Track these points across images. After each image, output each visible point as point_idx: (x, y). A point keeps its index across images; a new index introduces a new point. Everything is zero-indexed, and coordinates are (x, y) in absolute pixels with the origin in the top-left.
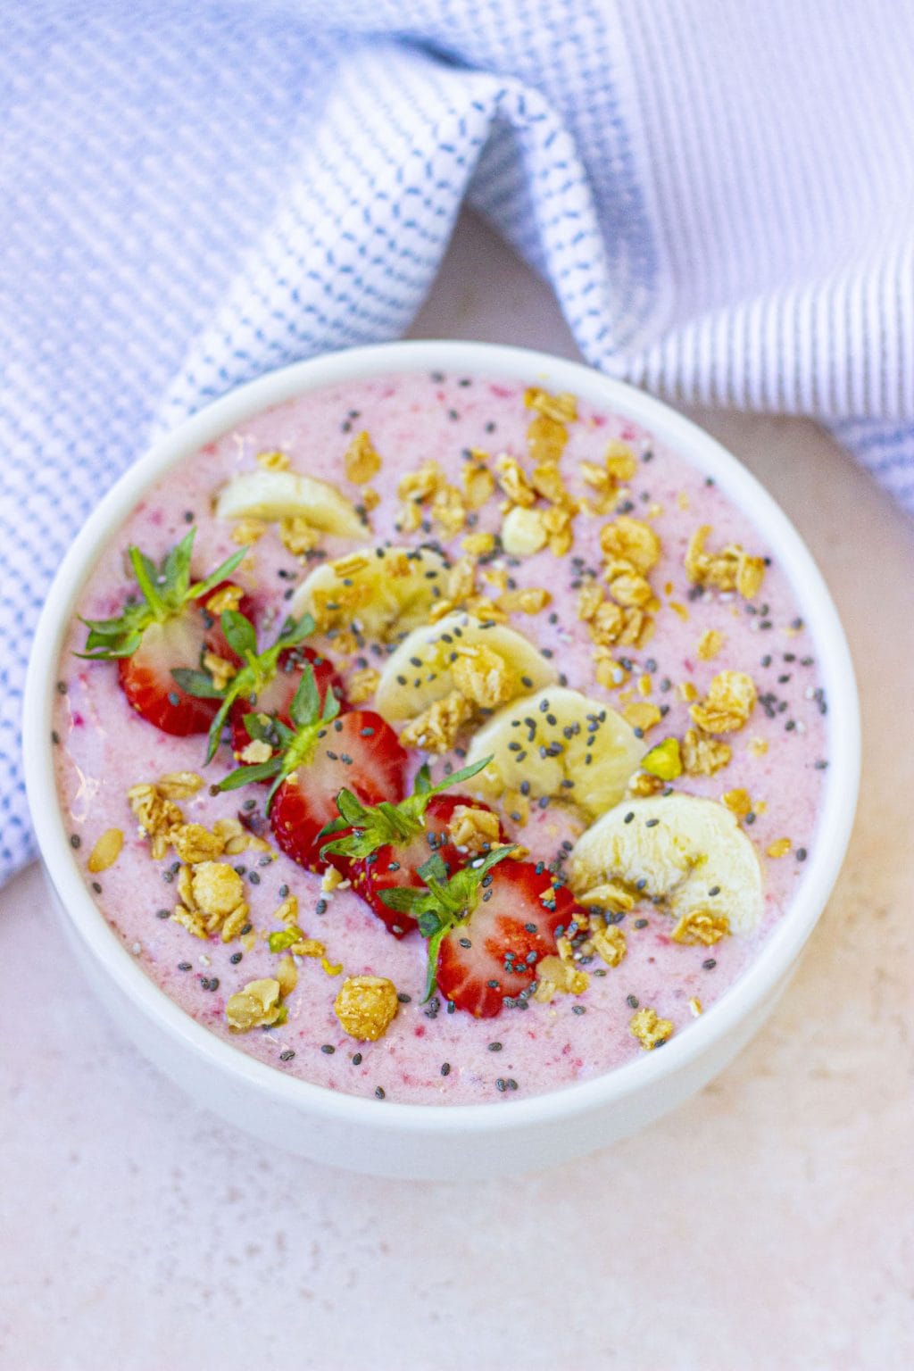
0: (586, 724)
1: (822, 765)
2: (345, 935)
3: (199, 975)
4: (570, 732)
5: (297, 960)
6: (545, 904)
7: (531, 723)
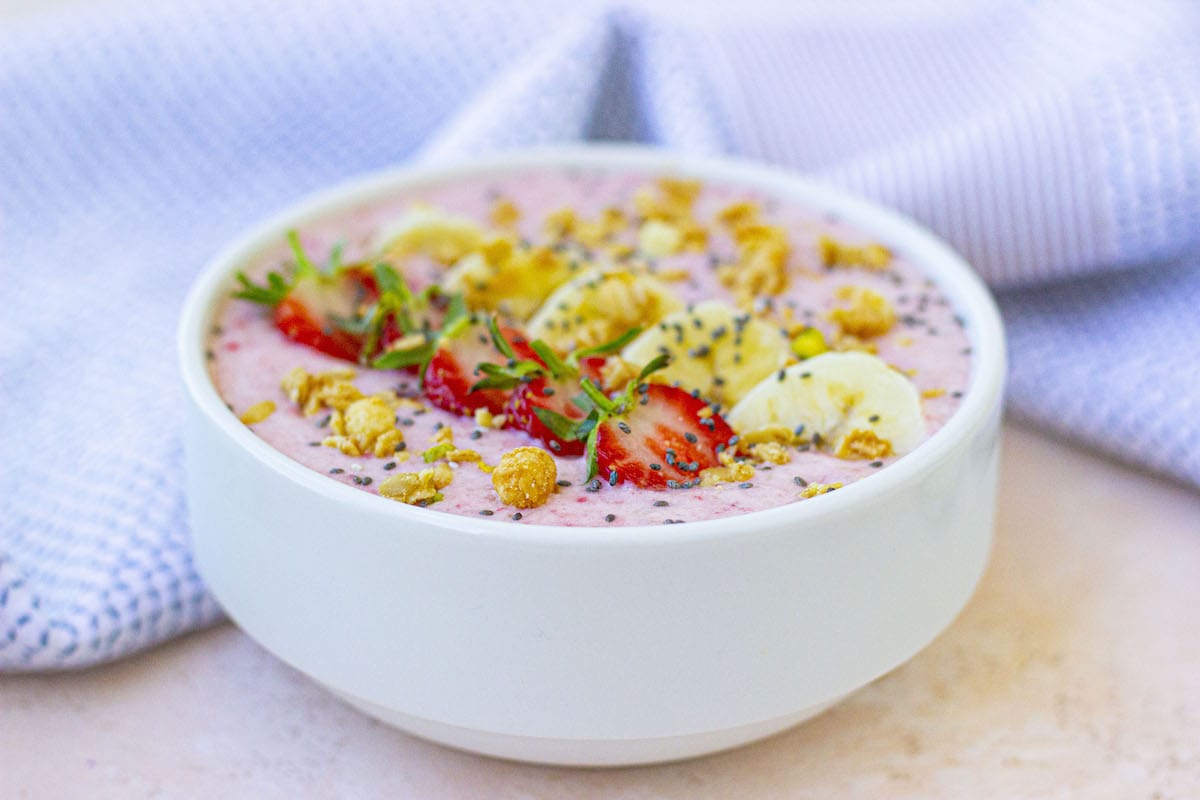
0: (731, 327)
1: (968, 352)
2: (501, 450)
3: (351, 476)
4: (719, 334)
5: (452, 464)
6: (703, 421)
7: (679, 329)
